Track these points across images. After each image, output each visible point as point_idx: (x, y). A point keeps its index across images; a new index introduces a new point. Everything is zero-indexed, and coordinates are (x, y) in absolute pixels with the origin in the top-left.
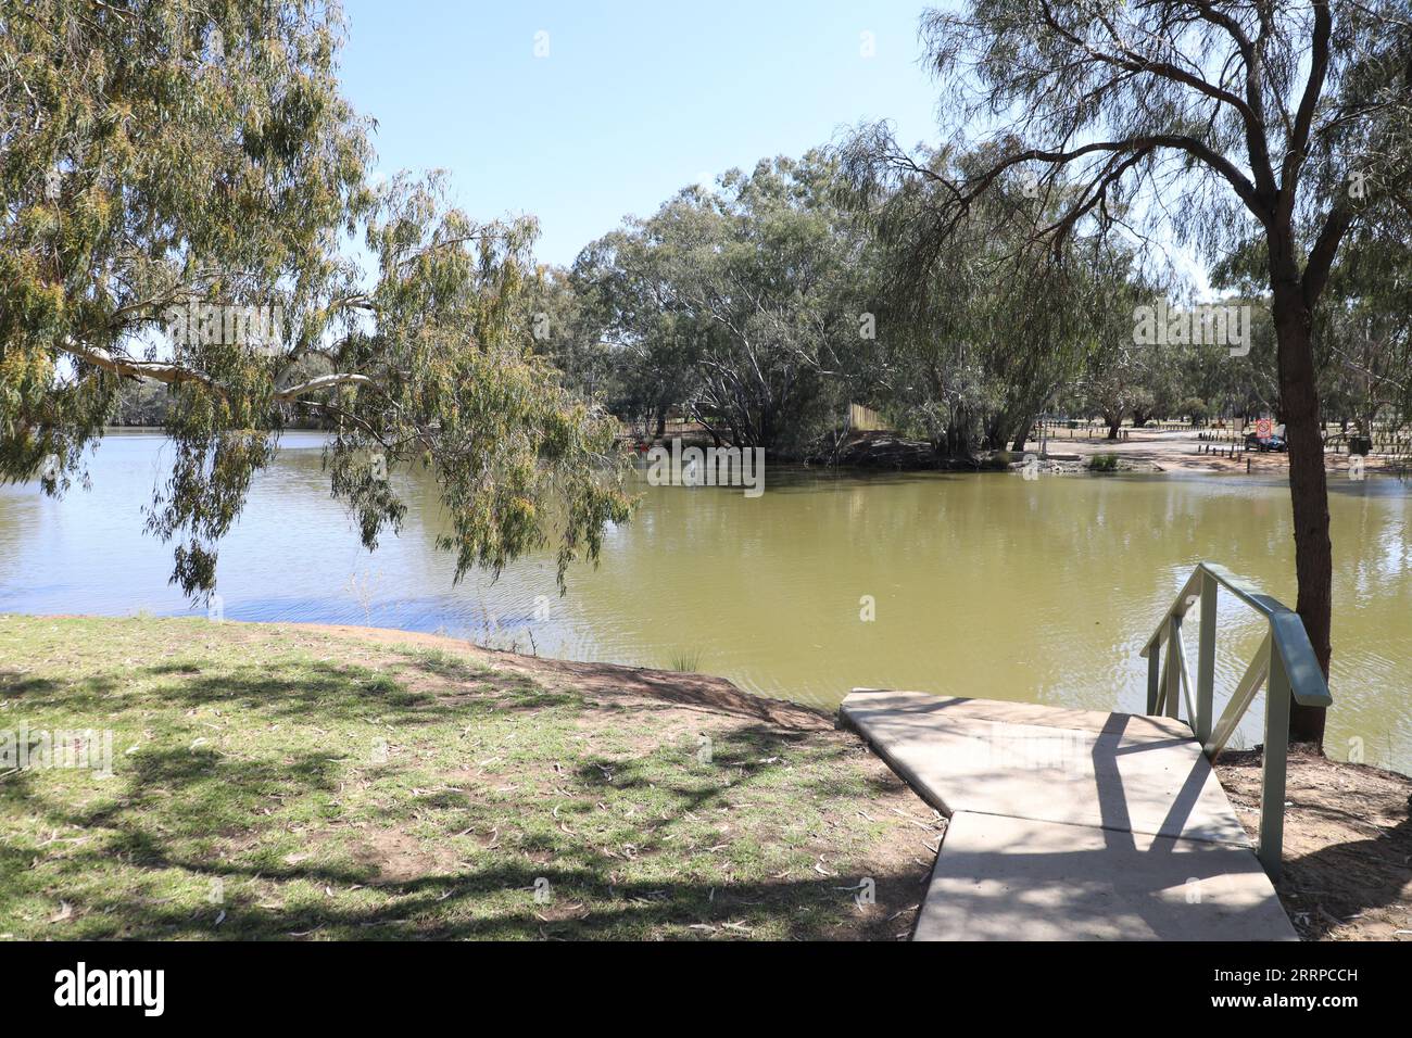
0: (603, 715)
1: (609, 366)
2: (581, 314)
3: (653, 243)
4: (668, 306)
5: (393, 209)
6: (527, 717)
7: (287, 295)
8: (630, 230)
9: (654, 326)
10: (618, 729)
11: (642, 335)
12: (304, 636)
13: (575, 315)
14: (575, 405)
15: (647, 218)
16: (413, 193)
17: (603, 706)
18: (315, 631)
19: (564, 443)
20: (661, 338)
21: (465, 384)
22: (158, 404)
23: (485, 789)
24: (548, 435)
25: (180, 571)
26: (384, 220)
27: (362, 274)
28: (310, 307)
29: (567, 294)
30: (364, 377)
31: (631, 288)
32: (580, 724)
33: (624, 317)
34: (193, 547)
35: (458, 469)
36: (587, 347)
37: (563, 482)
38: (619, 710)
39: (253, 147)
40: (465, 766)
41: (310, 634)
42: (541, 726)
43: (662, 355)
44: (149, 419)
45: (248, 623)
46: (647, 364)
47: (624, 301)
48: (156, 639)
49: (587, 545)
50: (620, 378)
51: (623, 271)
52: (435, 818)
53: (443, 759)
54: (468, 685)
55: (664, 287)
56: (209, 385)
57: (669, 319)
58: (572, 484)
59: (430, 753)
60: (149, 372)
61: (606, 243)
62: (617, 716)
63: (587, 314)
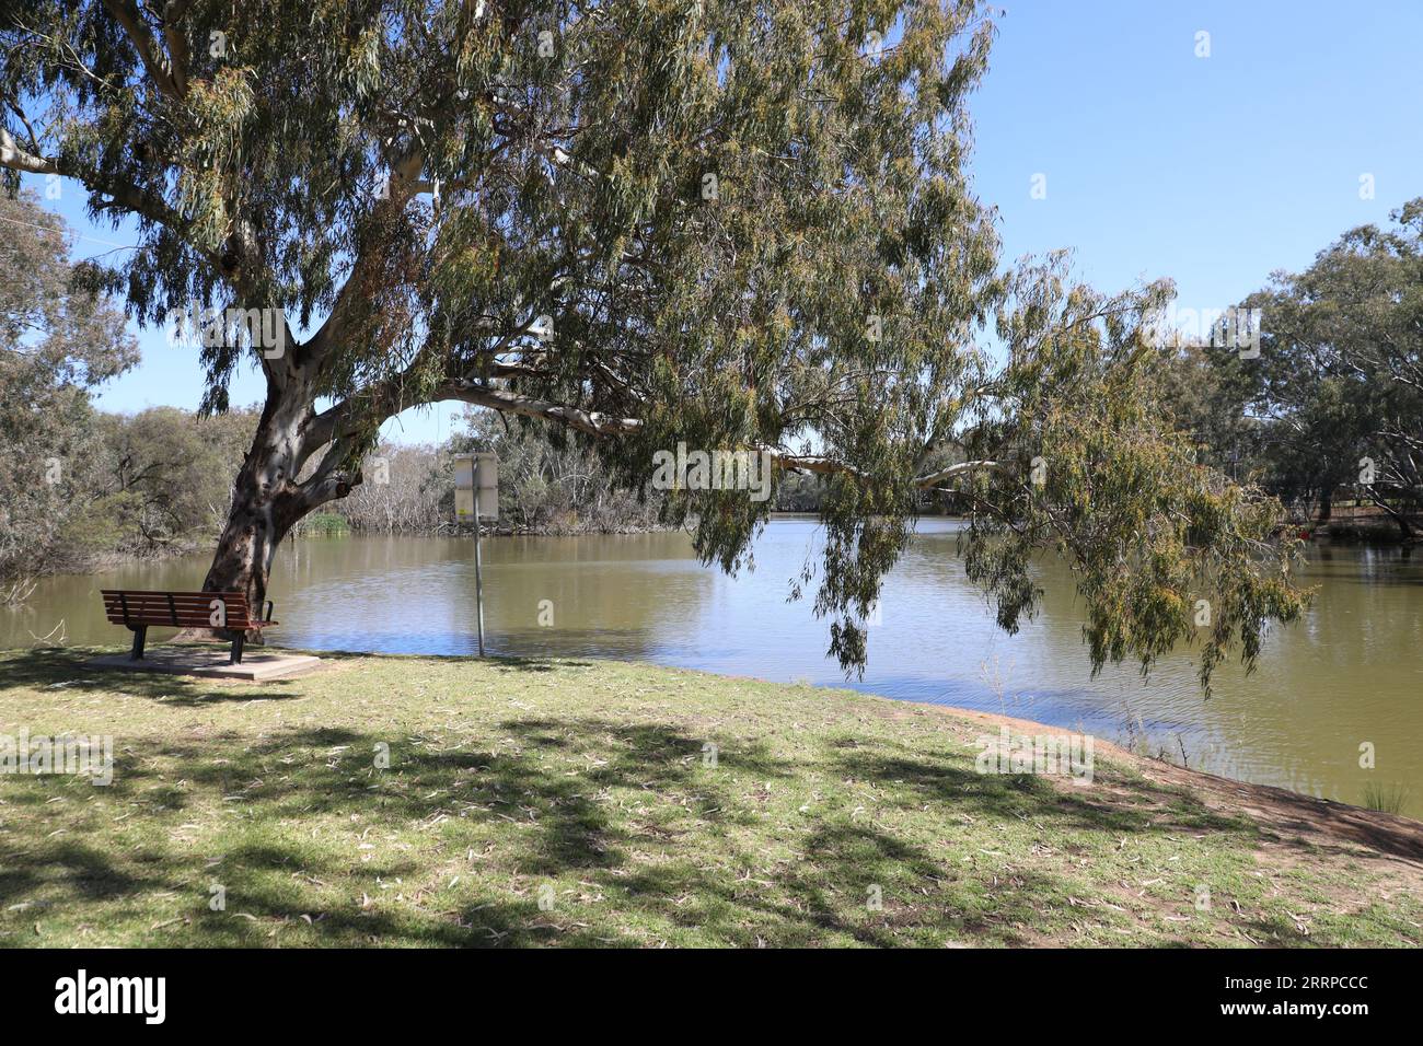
0: (1286, 851)
1: (1256, 443)
2: (1221, 387)
3: (1307, 299)
4: (1329, 371)
5: (1021, 296)
6: (1192, 839)
7: (923, 389)
8: (1278, 289)
9: (1313, 395)
10: (1308, 871)
11: (1297, 406)
12: (946, 719)
13: (1213, 389)
14: (1226, 486)
15: (1301, 272)
16: (1036, 277)
17: (1286, 841)
18: (955, 715)
19: (1215, 527)
20: (1324, 408)
21: (1099, 468)
22: (804, 492)
23: (1151, 914)
24: (1195, 520)
25: (835, 646)
26: (1013, 306)
27: (993, 362)
28: (945, 399)
29: (1203, 366)
30: (994, 463)
31: (1281, 354)
32: (1258, 856)
33: (1273, 388)
34: (847, 624)
35: (1094, 555)
36: (1228, 423)
37: (1213, 573)
38: (1309, 849)
39: (891, 253)
40: (1125, 883)
41: (951, 717)
42: (1210, 852)
43: (1325, 428)
44: (799, 505)
45: (894, 701)
46: (1305, 438)
47: (1274, 369)
48: (816, 707)
49: (1242, 645)
50: (1270, 455)
51: (1271, 336)
52: (1096, 934)
53: (1098, 869)
54: (1118, 791)
55: (1325, 349)
56: (857, 476)
57: (1333, 386)
58: (1224, 575)
59: (1084, 861)
60: (807, 465)
61: (1249, 305)
62: (1307, 856)
63: (1228, 386)
